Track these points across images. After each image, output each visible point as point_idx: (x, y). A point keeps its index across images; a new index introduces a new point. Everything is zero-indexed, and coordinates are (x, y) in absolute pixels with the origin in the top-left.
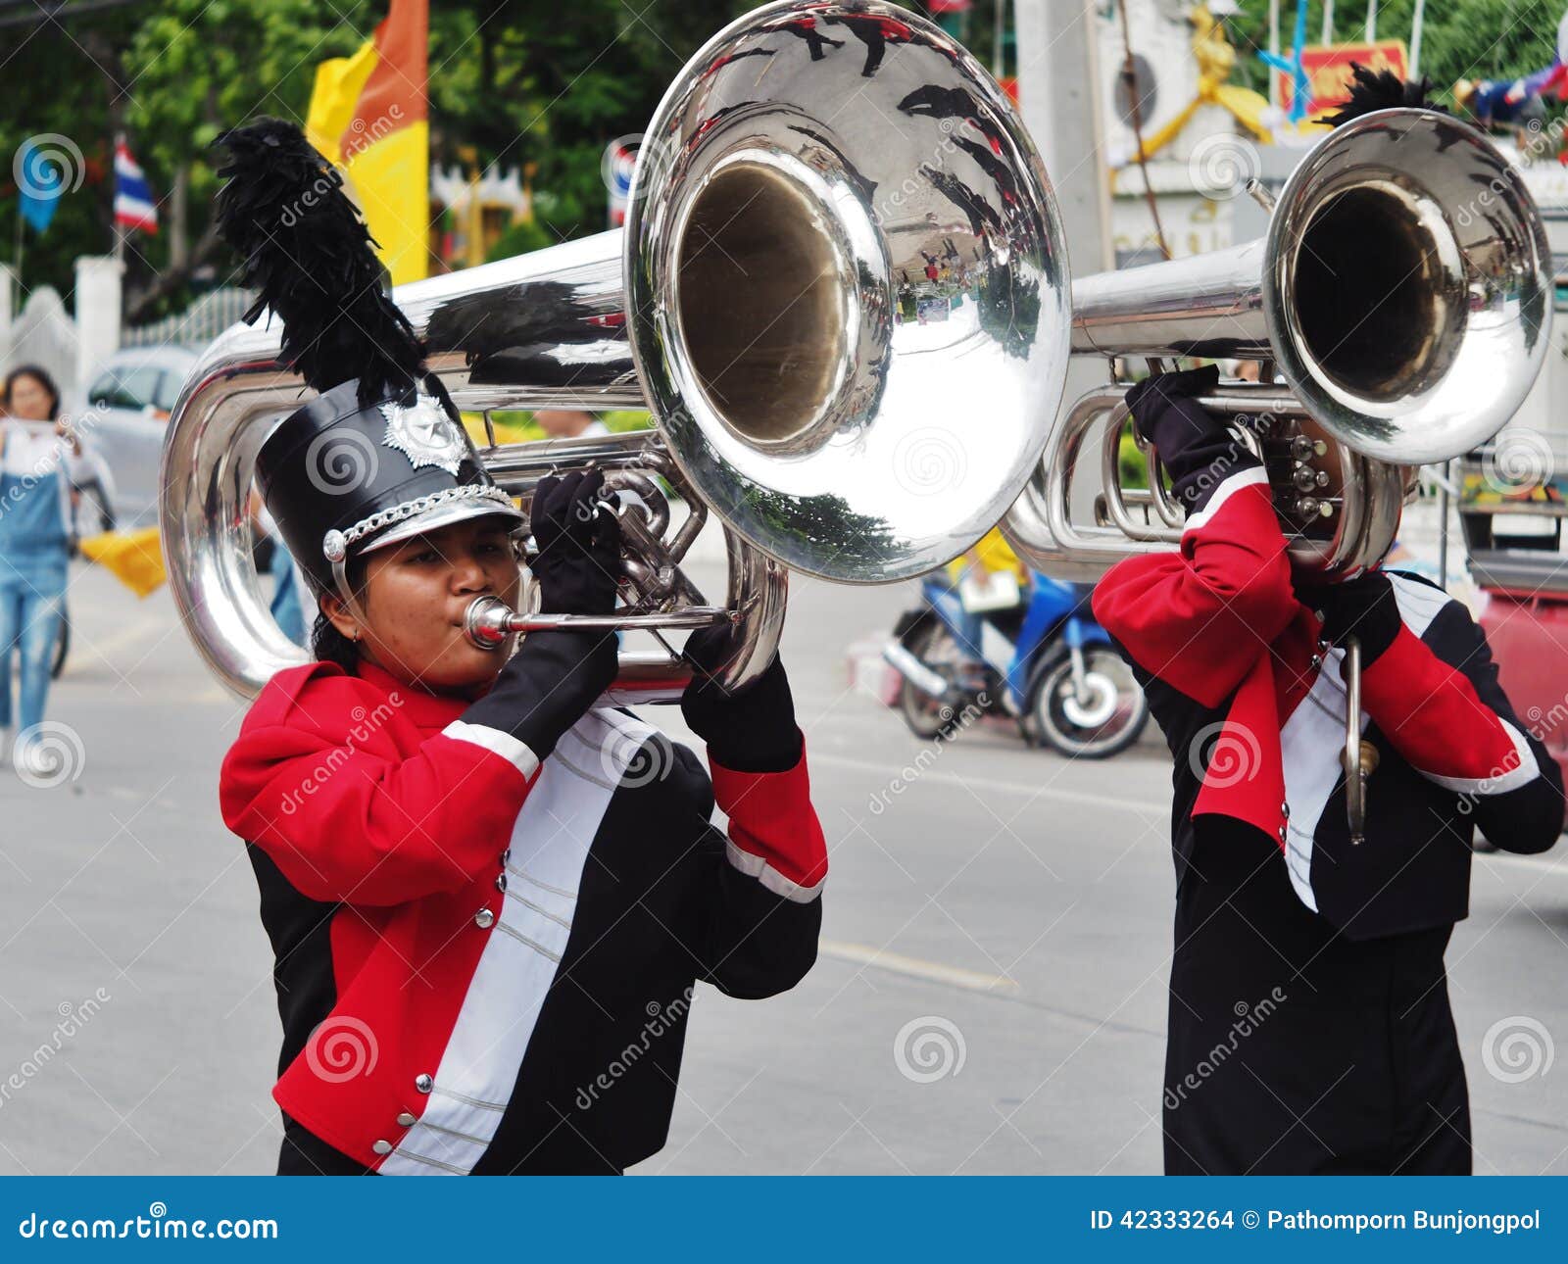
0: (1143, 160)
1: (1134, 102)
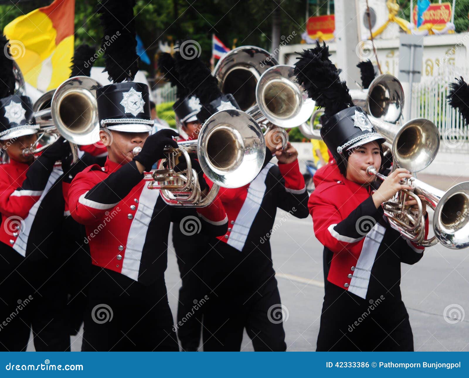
0: (372, 39)
1: (369, 21)
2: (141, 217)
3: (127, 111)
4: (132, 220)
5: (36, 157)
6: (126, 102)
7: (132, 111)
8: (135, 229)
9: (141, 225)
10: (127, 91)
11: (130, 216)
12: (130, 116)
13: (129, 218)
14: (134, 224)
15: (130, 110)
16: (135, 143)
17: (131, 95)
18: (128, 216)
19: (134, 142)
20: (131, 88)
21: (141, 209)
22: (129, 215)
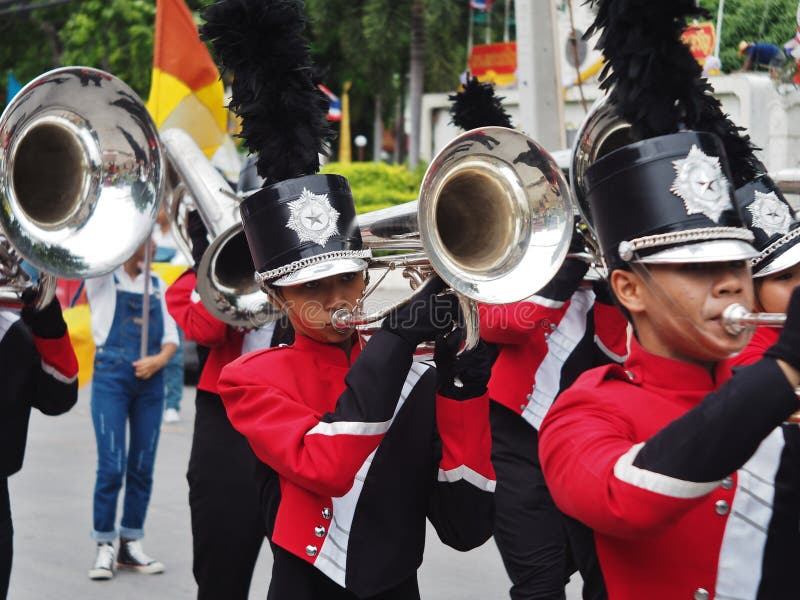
0: (580, 83)
1: (576, 53)
2: (749, 507)
3: (692, 210)
4: (725, 517)
5: (367, 338)
6: (685, 187)
7: (705, 207)
8: (736, 540)
9: (749, 529)
10: (684, 155)
11: (723, 507)
12: (701, 220)
13: (720, 512)
14: (734, 529)
15: (699, 205)
16: (724, 295)
17: (693, 167)
18: (716, 506)
19: (723, 292)
20: (690, 148)
21: (746, 486)
22: (720, 503)
